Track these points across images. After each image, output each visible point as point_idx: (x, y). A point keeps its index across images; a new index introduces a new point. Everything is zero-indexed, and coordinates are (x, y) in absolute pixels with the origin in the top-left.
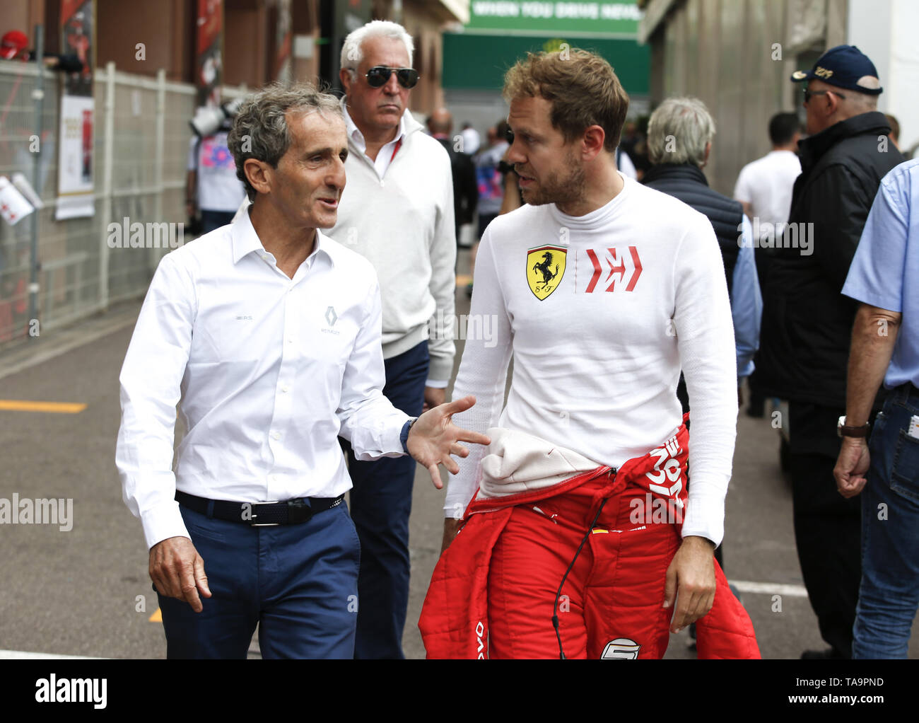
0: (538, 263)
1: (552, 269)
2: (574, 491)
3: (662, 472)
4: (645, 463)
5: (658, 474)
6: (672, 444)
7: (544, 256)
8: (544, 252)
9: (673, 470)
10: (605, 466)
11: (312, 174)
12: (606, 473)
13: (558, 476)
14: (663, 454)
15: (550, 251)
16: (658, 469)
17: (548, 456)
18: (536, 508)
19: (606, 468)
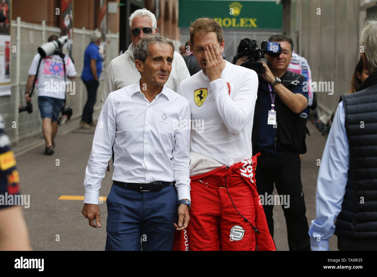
0: (198, 94)
1: (203, 96)
2: (214, 174)
3: (245, 169)
4: (239, 165)
5: (244, 170)
6: (249, 160)
7: (200, 92)
8: (200, 90)
9: (250, 169)
10: (225, 165)
11: (156, 66)
12: (225, 168)
13: (208, 168)
14: (246, 163)
15: (202, 90)
16: (244, 168)
17: (204, 161)
18: (200, 181)
19: (225, 166)
